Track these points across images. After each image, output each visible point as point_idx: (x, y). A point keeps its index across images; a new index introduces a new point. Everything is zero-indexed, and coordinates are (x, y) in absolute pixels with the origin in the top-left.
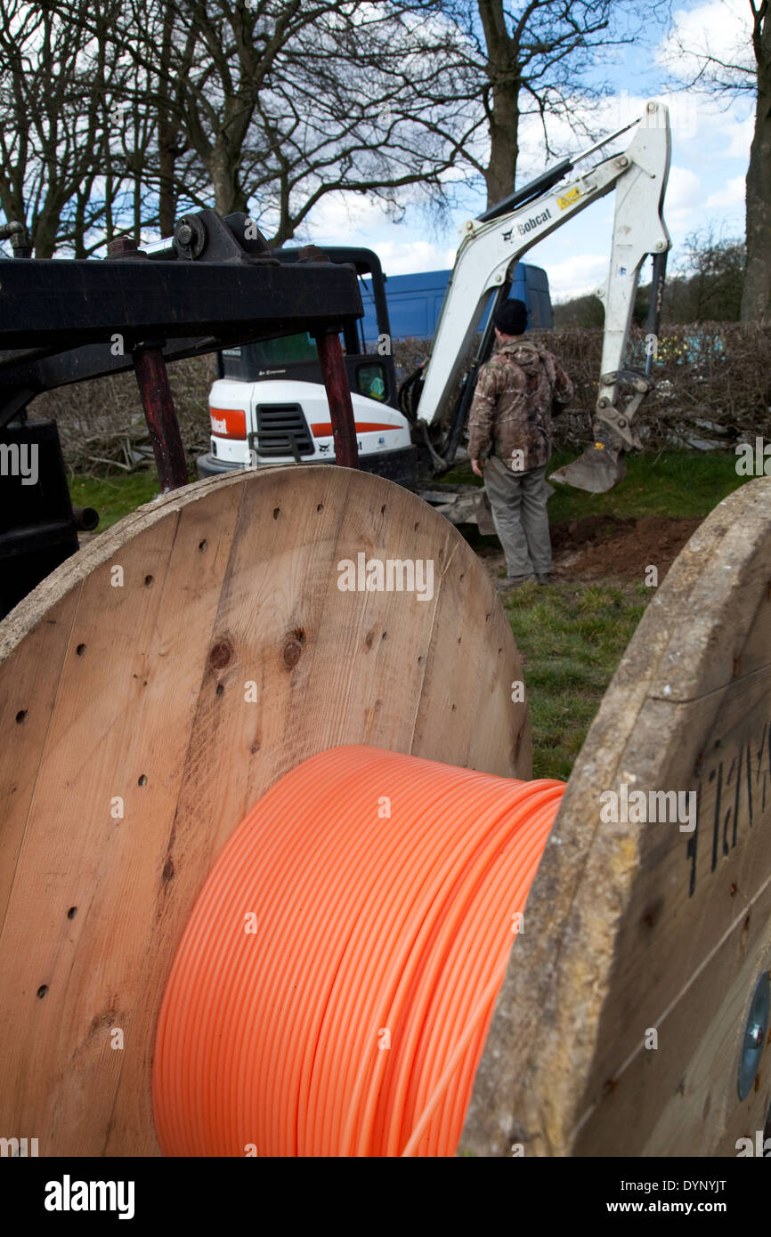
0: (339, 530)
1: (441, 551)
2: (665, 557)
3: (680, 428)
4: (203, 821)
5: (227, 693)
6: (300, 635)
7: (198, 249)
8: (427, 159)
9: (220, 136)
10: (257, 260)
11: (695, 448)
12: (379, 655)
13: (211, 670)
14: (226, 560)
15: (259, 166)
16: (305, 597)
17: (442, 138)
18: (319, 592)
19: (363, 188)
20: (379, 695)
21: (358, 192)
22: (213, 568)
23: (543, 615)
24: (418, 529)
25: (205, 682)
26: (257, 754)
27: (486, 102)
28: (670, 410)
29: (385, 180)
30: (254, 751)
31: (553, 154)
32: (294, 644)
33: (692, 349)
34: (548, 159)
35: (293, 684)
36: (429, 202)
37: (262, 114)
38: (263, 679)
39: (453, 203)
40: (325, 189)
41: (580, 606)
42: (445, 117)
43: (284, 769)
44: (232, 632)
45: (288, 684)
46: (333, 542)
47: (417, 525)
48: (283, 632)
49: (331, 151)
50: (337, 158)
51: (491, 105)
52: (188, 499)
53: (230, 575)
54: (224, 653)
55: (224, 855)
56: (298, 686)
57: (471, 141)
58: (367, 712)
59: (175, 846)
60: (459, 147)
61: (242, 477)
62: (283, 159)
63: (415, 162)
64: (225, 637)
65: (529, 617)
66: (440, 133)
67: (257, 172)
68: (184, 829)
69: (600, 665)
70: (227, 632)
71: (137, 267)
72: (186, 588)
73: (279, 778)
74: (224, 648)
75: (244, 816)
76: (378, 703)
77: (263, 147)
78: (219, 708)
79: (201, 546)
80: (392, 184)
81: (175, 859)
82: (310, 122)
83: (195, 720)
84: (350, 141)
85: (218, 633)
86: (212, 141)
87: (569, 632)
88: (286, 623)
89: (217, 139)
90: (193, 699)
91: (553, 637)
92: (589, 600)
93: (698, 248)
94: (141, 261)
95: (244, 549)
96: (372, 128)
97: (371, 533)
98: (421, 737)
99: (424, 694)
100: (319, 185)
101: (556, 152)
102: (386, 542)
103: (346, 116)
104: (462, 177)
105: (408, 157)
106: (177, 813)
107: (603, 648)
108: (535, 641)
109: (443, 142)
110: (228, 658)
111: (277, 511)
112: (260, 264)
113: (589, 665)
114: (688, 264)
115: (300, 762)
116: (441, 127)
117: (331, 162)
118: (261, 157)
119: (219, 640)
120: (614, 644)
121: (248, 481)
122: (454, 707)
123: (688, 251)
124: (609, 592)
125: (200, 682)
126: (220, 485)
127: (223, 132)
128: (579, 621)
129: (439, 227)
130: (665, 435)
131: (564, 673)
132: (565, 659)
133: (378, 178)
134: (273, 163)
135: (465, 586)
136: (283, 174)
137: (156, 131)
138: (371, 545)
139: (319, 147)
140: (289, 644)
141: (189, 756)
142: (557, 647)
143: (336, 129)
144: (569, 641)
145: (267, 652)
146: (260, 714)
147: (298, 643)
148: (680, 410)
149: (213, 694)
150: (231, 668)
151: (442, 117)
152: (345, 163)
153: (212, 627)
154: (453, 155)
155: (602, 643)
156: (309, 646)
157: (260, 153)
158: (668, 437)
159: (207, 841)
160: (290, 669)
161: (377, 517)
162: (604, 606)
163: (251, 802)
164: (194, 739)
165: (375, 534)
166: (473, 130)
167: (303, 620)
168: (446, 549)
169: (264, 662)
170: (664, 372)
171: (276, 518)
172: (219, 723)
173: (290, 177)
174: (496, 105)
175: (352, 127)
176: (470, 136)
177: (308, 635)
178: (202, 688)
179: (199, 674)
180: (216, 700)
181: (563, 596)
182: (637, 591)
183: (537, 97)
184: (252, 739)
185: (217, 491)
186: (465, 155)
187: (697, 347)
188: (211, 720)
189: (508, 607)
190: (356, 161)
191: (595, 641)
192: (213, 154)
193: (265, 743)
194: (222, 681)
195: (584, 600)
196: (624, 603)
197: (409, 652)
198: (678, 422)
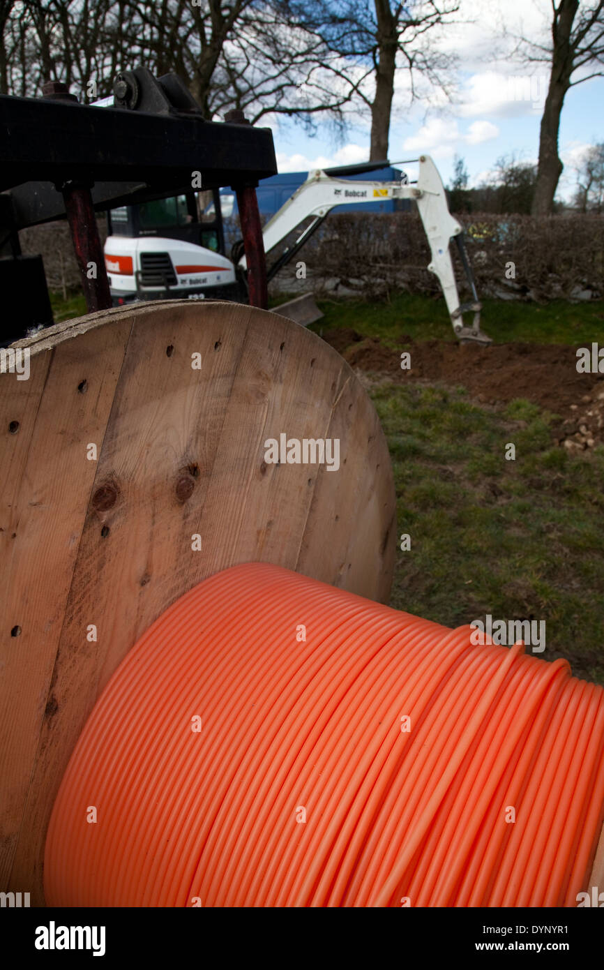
0: (237, 367)
1: (334, 385)
2: (477, 370)
3: (491, 284)
4: (89, 656)
5: (114, 533)
6: (194, 470)
7: (133, 103)
8: (333, 95)
9: (197, 72)
10: (183, 115)
11: (499, 298)
12: (273, 481)
13: (95, 513)
14: (110, 400)
15: (222, 95)
16: (199, 432)
17: (344, 81)
18: (215, 427)
19: (290, 112)
20: (271, 516)
21: (287, 114)
22: (95, 410)
23: (395, 406)
24: (315, 364)
25: (87, 525)
26: (148, 586)
27: (374, 58)
28: (486, 272)
29: (305, 107)
30: (143, 583)
31: (417, 97)
32: (187, 479)
33: (502, 232)
34: (413, 100)
35: (185, 517)
36: (332, 124)
37: (224, 58)
38: (154, 515)
39: (349, 126)
40: (265, 111)
41: (420, 400)
42: (347, 67)
43: (177, 594)
44: (118, 473)
45: (181, 517)
46: (230, 379)
47: (313, 361)
48: (175, 468)
49: (270, 86)
50: (274, 91)
51: (378, 60)
52: (66, 336)
53: (115, 415)
54: (110, 495)
55: (111, 683)
56: (191, 518)
57: (363, 85)
58: (259, 532)
59: (58, 684)
60: (355, 88)
61: (133, 312)
62: (237, 90)
63: (326, 97)
64: (110, 479)
65: (387, 406)
66: (343, 77)
67: (220, 99)
68: (68, 666)
69: (432, 441)
70: (112, 474)
71: (64, 107)
72: (63, 432)
73: (172, 603)
74: (109, 490)
75: (134, 643)
76: (270, 523)
77: (225, 81)
78: (105, 548)
79: (80, 387)
80: (309, 111)
81: (58, 697)
82: (257, 66)
83: (76, 564)
84: (282, 80)
85: (102, 476)
86: (191, 76)
87: (412, 417)
88: (179, 459)
89: (194, 75)
90: (74, 545)
91: (401, 420)
92: (427, 397)
93: (505, 167)
94: (68, 103)
95: (133, 388)
96: (298, 72)
97: (269, 369)
98: (307, 547)
99: (311, 510)
100: (260, 109)
101: (418, 95)
102: (283, 377)
103: (280, 62)
104: (356, 108)
105: (320, 93)
106: (58, 654)
107: (434, 430)
108: (389, 422)
109: (345, 84)
110: (114, 499)
111: (170, 350)
112: (186, 118)
113: (424, 441)
114: (497, 178)
115: (192, 587)
116: (343, 73)
117: (269, 93)
118: (223, 88)
119: (103, 484)
120: (441, 428)
121: (138, 317)
122: (337, 517)
123: (498, 168)
124: (441, 392)
125: (81, 527)
126: (105, 320)
127: (199, 70)
128: (418, 411)
129: (339, 142)
130: (481, 287)
131: (407, 445)
132: (409, 436)
133: (300, 106)
134: (231, 92)
135: (352, 415)
136: (237, 100)
137: (155, 69)
138: (270, 381)
139: (262, 82)
140: (183, 479)
141: (70, 598)
142: (403, 428)
143: (273, 71)
144: (411, 424)
145: (157, 489)
146: (151, 548)
147: (192, 478)
148: (491, 272)
149: (97, 536)
150: (118, 508)
151: (345, 67)
152: (279, 94)
153: (94, 472)
154: (351, 93)
155: (433, 427)
156: (203, 480)
157: (223, 85)
158: (483, 289)
159: (93, 673)
160: (183, 503)
161: (276, 354)
162: (436, 401)
163: (140, 630)
164: (76, 583)
165: (273, 370)
166: (364, 77)
167: (196, 456)
168: (338, 383)
169: (155, 499)
170: (484, 246)
171: (169, 356)
172: (104, 564)
173: (242, 103)
174: (381, 60)
175: (286, 69)
176: (363, 81)
177: (202, 469)
178: (84, 532)
179: (81, 518)
180: (100, 542)
181: (409, 393)
182: (458, 391)
183: (408, 58)
184: (141, 573)
185: (100, 327)
186: (359, 93)
187: (506, 230)
188: (96, 562)
189: (372, 398)
190: (286, 94)
191: (429, 425)
192: (192, 84)
193: (155, 574)
194: (107, 522)
195: (423, 396)
196: (449, 400)
197: (301, 475)
198: (490, 280)
